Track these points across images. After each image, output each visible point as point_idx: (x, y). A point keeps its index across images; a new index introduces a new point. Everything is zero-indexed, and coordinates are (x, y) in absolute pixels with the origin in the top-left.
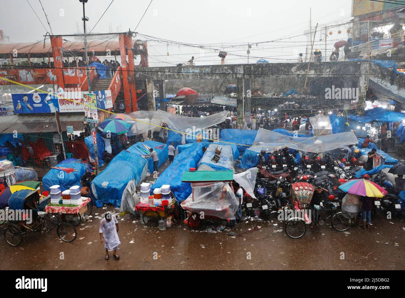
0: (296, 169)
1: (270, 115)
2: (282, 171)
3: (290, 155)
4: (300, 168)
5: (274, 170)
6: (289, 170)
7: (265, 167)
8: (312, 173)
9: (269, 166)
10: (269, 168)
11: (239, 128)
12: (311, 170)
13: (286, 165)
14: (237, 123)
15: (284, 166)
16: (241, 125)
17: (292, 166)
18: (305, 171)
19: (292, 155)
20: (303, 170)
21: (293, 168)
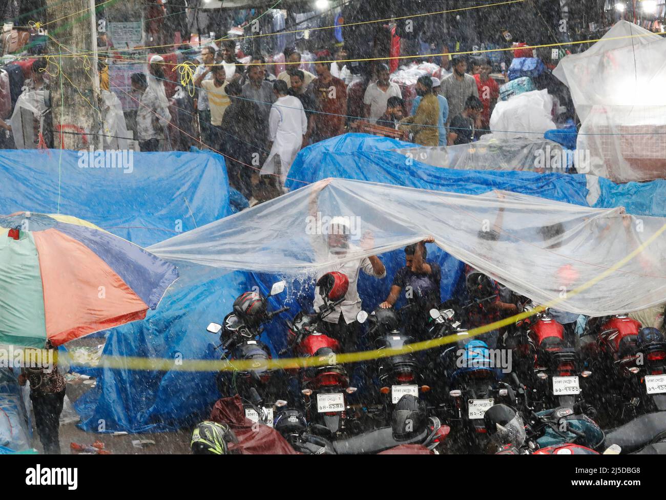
0: (478, 409)
1: (282, 42)
2: (390, 430)
3: (434, 313)
4: (507, 400)
5: (333, 426)
6: (436, 421)
7: (268, 412)
8: (588, 430)
9: (296, 402)
10: (293, 420)
11: (68, 140)
12: (577, 412)
13: (413, 391)
14: (49, 103)
15: (398, 393)
16: (85, 123)
17: (456, 393)
18: (539, 421)
19: (450, 314)
20: (527, 417)
21: (463, 401)
